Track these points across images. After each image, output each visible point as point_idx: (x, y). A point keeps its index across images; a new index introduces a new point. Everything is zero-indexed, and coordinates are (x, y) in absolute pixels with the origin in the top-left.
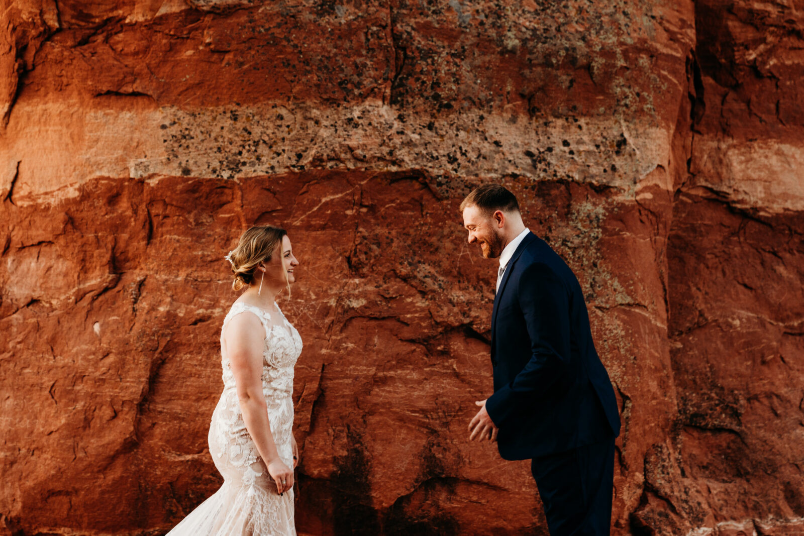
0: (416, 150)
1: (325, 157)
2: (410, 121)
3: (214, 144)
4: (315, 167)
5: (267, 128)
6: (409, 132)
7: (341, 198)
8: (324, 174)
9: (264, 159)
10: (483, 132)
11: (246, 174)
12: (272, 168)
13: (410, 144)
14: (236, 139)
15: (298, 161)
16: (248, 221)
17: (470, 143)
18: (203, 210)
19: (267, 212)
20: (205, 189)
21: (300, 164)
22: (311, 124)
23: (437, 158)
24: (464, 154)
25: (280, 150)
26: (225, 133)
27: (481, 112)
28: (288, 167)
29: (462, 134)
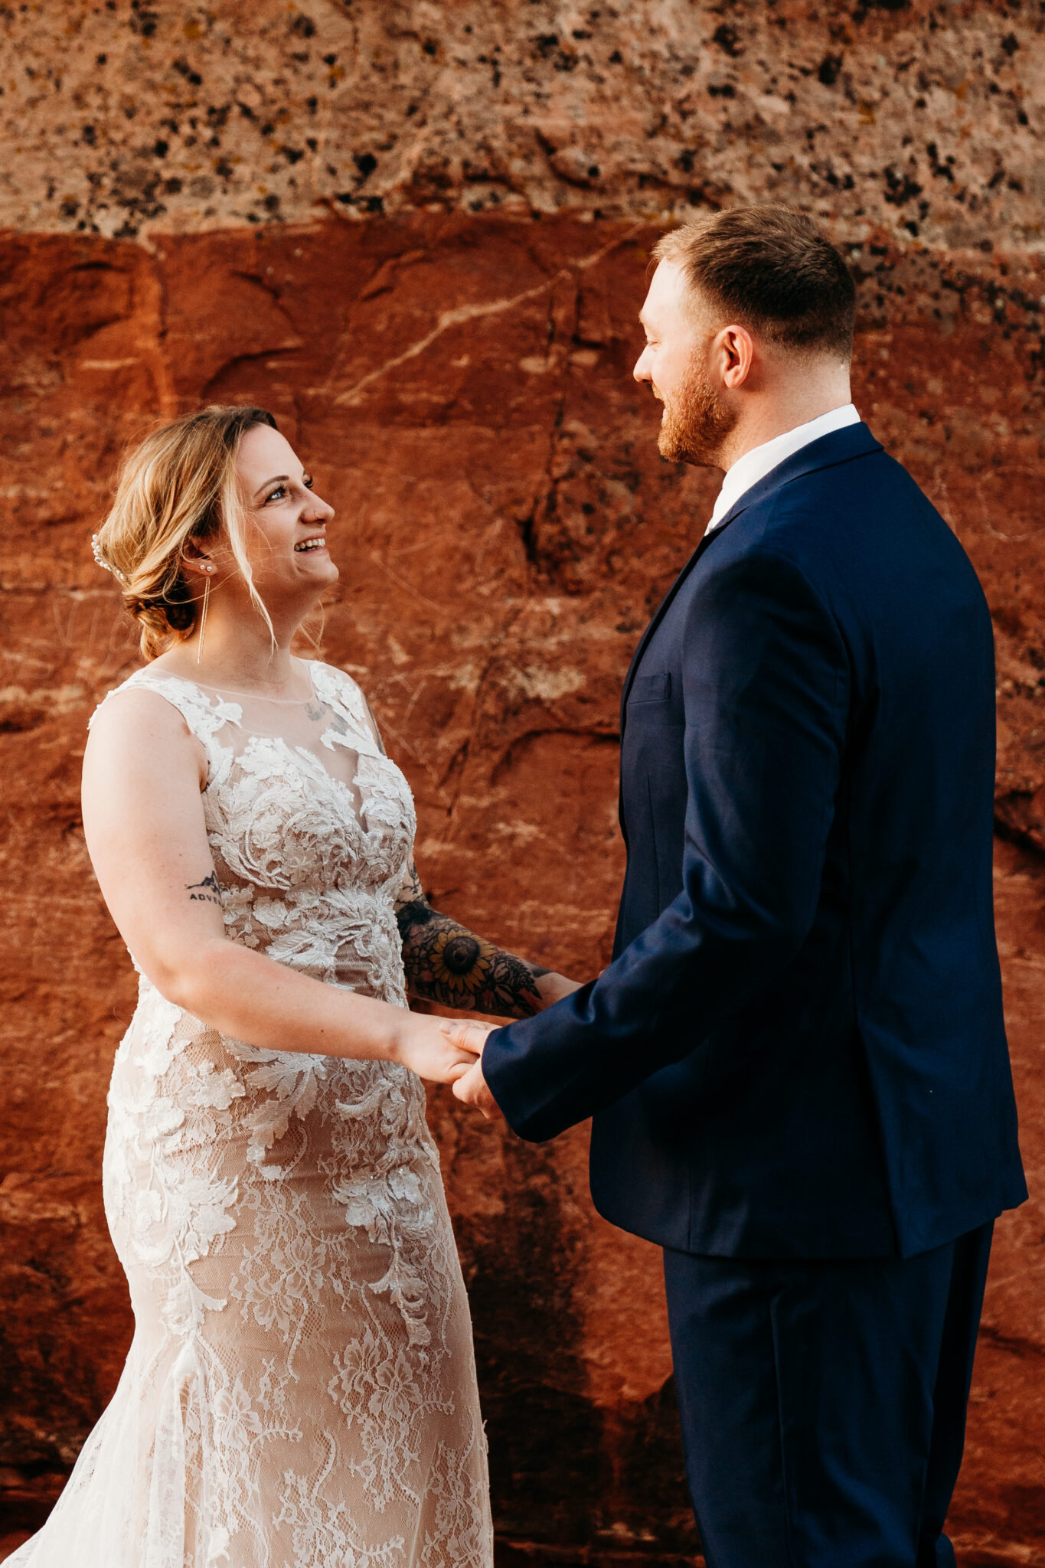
0: (776, 153)
1: (455, 170)
2: (759, 48)
3: (73, 116)
4: (421, 202)
5: (258, 63)
6: (750, 90)
7: (508, 314)
8: (448, 228)
9: (242, 171)
10: (1015, 96)
11: (180, 221)
12: (271, 202)
13: (753, 130)
14: (150, 98)
15: (360, 182)
16: (180, 385)
17: (965, 133)
18: (26, 342)
19: (249, 358)
20: (35, 270)
21: (368, 190)
22: (408, 52)
23: (849, 183)
24: (943, 171)
25: (299, 142)
26: (111, 76)
27: (1009, 26)
28: (324, 202)
29: (939, 100)
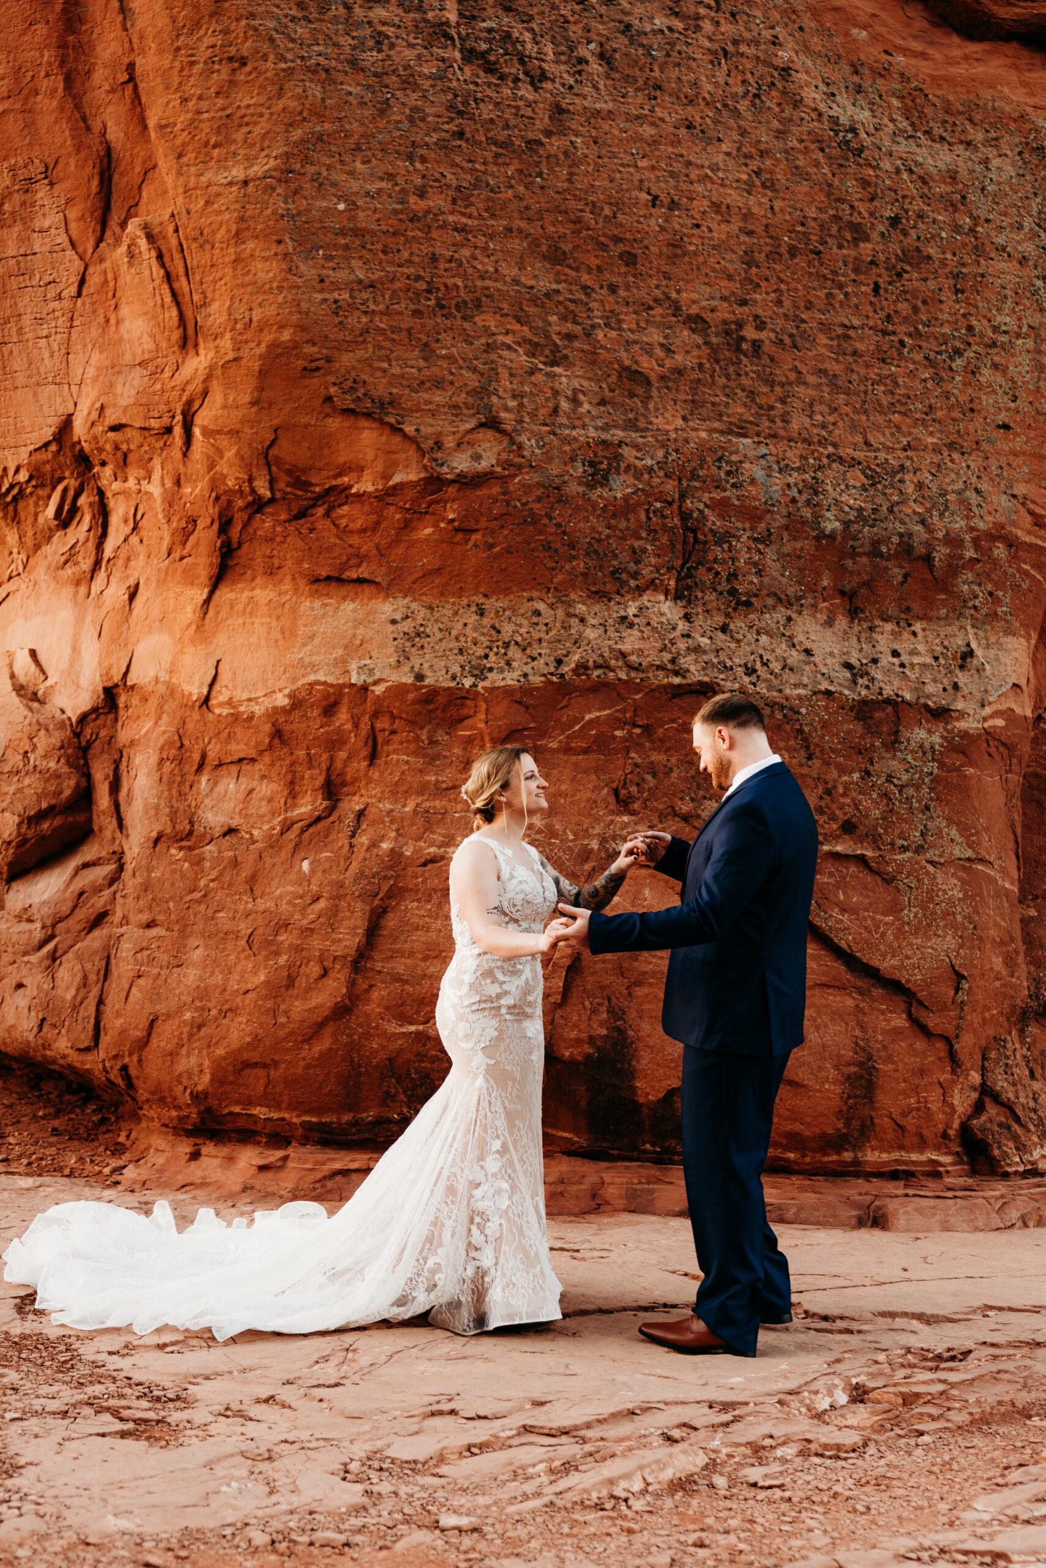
0: (705, 658)
1: (591, 664)
2: (699, 621)
3: (454, 644)
4: (579, 675)
5: (521, 626)
6: (697, 636)
7: (608, 716)
8: (589, 684)
9: (515, 664)
10: (791, 637)
11: (493, 682)
12: (525, 675)
13: (697, 649)
14: (482, 638)
15: (557, 668)
16: (493, 740)
17: (773, 651)
18: (438, 725)
19: (517, 731)
20: (442, 700)
21: (560, 671)
22: (575, 622)
23: (731, 669)
24: (765, 664)
25: (535, 654)
26: (468, 631)
27: (789, 612)
28: (544, 675)
29: (764, 639)
